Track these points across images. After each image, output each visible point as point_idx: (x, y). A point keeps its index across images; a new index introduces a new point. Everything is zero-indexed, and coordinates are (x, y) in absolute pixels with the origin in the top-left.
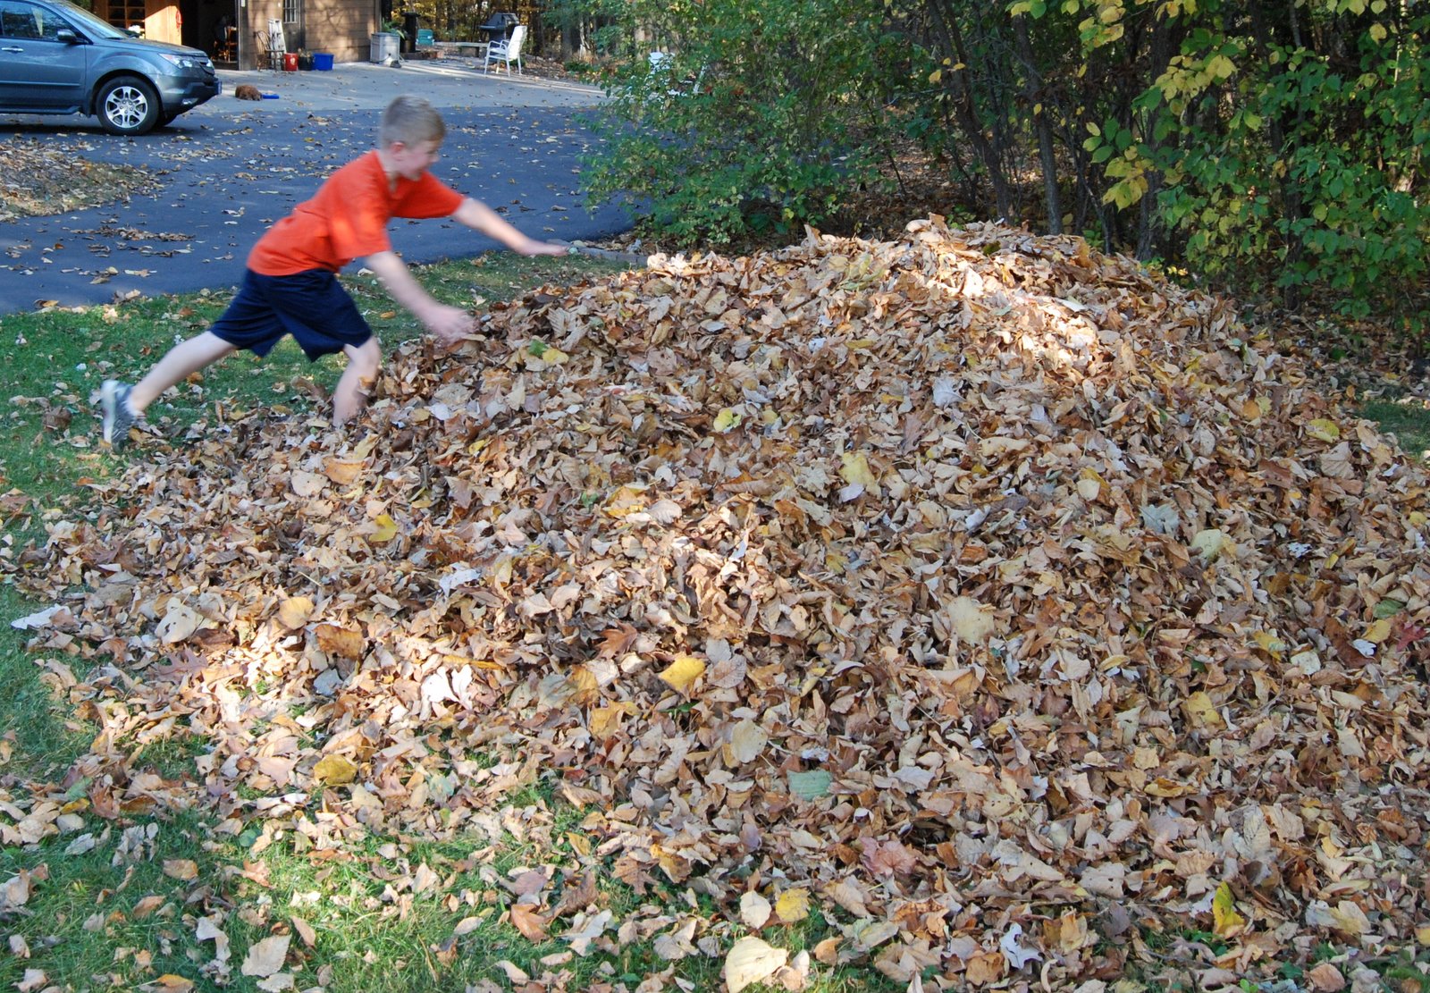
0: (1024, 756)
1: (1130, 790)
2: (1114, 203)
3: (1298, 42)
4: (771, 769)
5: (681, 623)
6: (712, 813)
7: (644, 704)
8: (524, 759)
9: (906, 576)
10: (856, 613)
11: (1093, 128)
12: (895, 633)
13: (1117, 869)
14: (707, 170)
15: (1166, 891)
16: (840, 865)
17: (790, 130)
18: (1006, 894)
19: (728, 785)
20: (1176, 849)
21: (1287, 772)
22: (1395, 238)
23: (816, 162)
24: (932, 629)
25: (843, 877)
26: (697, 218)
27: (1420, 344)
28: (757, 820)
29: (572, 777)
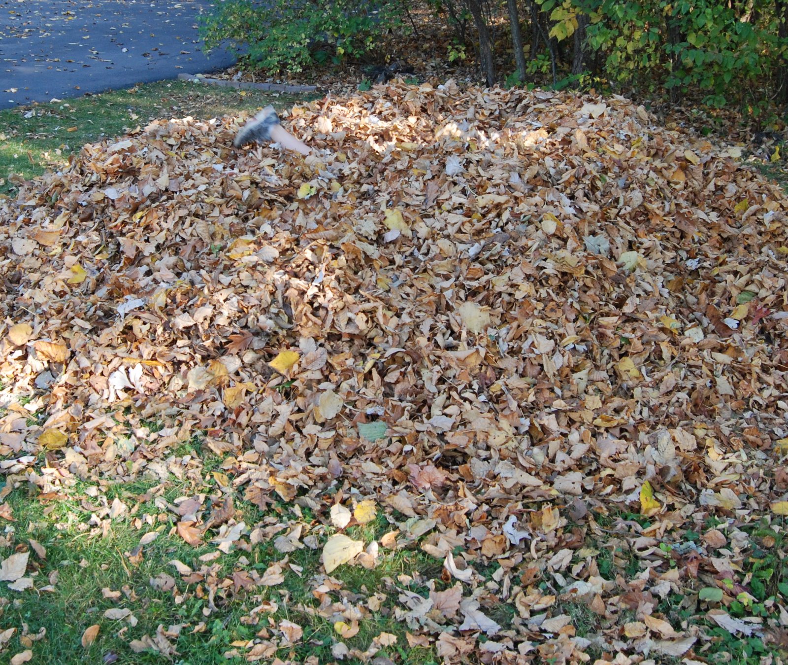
0: (514, 405)
1: (583, 423)
2: (555, 37)
4: (347, 422)
5: (282, 328)
6: (308, 454)
7: (260, 384)
8: (180, 424)
9: (430, 290)
10: (398, 316)
12: (425, 328)
13: (577, 476)
14: (284, 23)
15: (609, 489)
16: (395, 483)
18: (506, 496)
19: (319, 435)
20: (615, 461)
21: (684, 407)
22: (741, 52)
23: (358, 15)
24: (449, 324)
25: (397, 491)
26: (279, 56)
27: (760, 122)
28: (339, 457)
29: (214, 435)
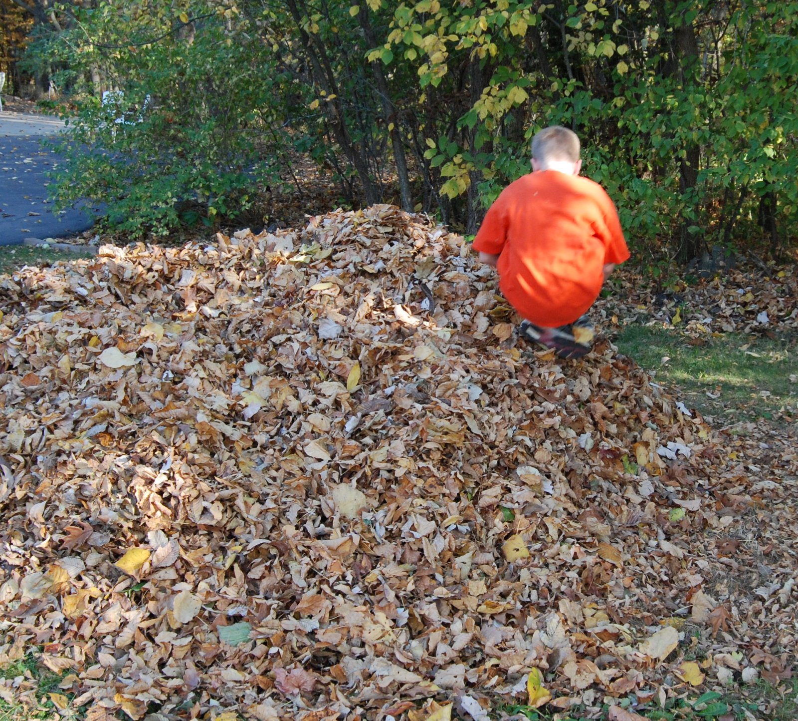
0: (391, 596)
1: (467, 611)
2: (446, 195)
3: (571, 76)
4: (206, 626)
5: (127, 520)
6: (162, 664)
7: (105, 588)
8: (12, 641)
9: (300, 473)
10: (262, 502)
11: (431, 143)
12: (292, 515)
13: (459, 669)
14: (149, 180)
15: (494, 680)
16: (260, 691)
17: (211, 147)
18: (381, 696)
19: (173, 642)
20: (501, 649)
21: (574, 587)
22: (639, 212)
23: (234, 171)
24: (321, 509)
25: (262, 700)
26: (142, 217)
27: (660, 284)
28: (196, 666)
29: (52, 651)
